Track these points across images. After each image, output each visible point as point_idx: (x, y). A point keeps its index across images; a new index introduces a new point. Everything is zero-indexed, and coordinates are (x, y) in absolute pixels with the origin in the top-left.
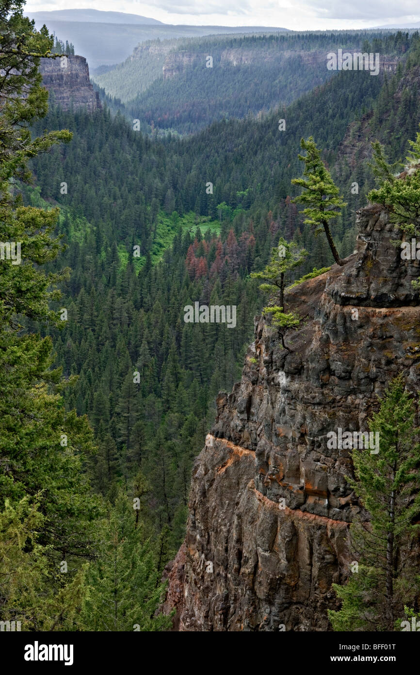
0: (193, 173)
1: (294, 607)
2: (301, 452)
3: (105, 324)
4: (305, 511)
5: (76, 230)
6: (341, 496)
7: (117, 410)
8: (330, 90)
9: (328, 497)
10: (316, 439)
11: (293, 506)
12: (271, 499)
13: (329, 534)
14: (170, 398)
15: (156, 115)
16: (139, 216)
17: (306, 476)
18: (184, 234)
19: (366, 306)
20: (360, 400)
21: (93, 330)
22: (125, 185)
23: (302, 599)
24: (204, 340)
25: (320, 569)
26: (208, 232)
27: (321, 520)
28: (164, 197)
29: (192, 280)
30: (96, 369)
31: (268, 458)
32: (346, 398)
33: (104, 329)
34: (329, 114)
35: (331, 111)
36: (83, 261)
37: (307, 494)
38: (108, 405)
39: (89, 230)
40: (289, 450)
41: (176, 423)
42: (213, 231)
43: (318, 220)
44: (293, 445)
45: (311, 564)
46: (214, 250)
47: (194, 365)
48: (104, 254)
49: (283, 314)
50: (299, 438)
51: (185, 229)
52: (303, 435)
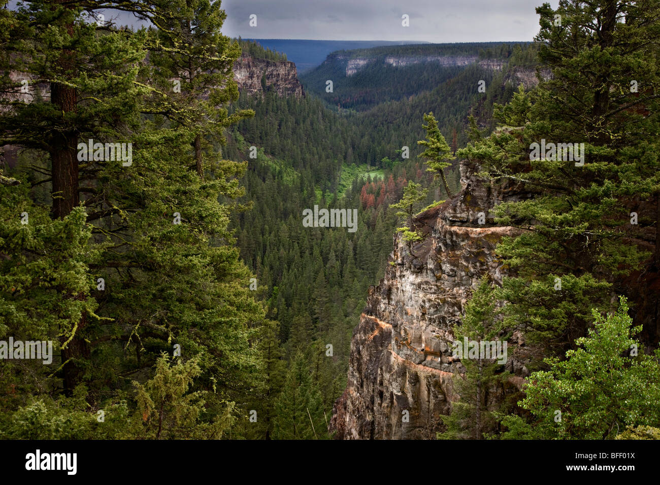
0: (366, 137)
1: (417, 429)
2: (422, 326)
3: (306, 239)
4: (424, 365)
5: (287, 176)
6: (449, 356)
7: (313, 296)
8: (458, 82)
9: (441, 356)
10: (432, 317)
11: (417, 362)
12: (402, 357)
13: (441, 381)
14: (348, 289)
15: (342, 100)
16: (329, 166)
17: (426, 342)
18: (359, 179)
19: (467, 227)
20: (461, 290)
21: (298, 243)
22: (320, 145)
23: (422, 425)
24: (371, 250)
25: (435, 404)
26: (375, 178)
27: (436, 372)
28: (346, 153)
29: (364, 210)
30: (300, 269)
31: (400, 330)
32: (453, 289)
33: (305, 242)
34: (458, 98)
35: (458, 96)
36: (292, 196)
37: (426, 354)
38: (307, 293)
39: (296, 176)
40: (415, 324)
41: (352, 306)
42: (379, 176)
43: (436, 169)
44: (417, 321)
45: (429, 401)
46: (379, 189)
47: (365, 267)
48: (305, 192)
49: (410, 232)
50: (421, 316)
51: (361, 175)
52: (424, 314)
